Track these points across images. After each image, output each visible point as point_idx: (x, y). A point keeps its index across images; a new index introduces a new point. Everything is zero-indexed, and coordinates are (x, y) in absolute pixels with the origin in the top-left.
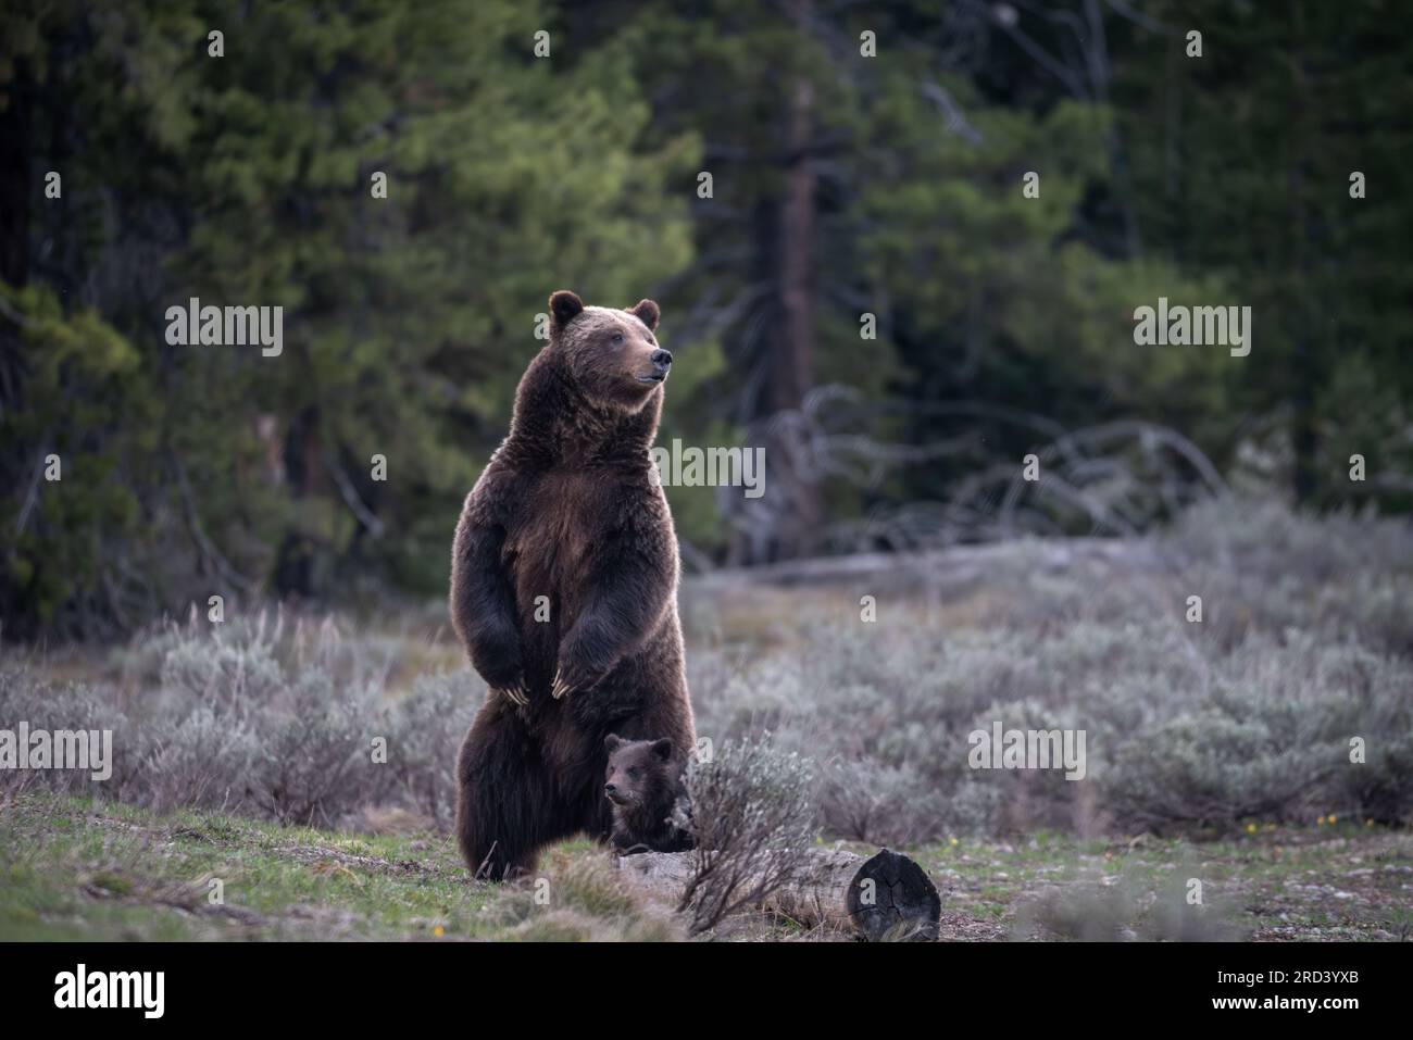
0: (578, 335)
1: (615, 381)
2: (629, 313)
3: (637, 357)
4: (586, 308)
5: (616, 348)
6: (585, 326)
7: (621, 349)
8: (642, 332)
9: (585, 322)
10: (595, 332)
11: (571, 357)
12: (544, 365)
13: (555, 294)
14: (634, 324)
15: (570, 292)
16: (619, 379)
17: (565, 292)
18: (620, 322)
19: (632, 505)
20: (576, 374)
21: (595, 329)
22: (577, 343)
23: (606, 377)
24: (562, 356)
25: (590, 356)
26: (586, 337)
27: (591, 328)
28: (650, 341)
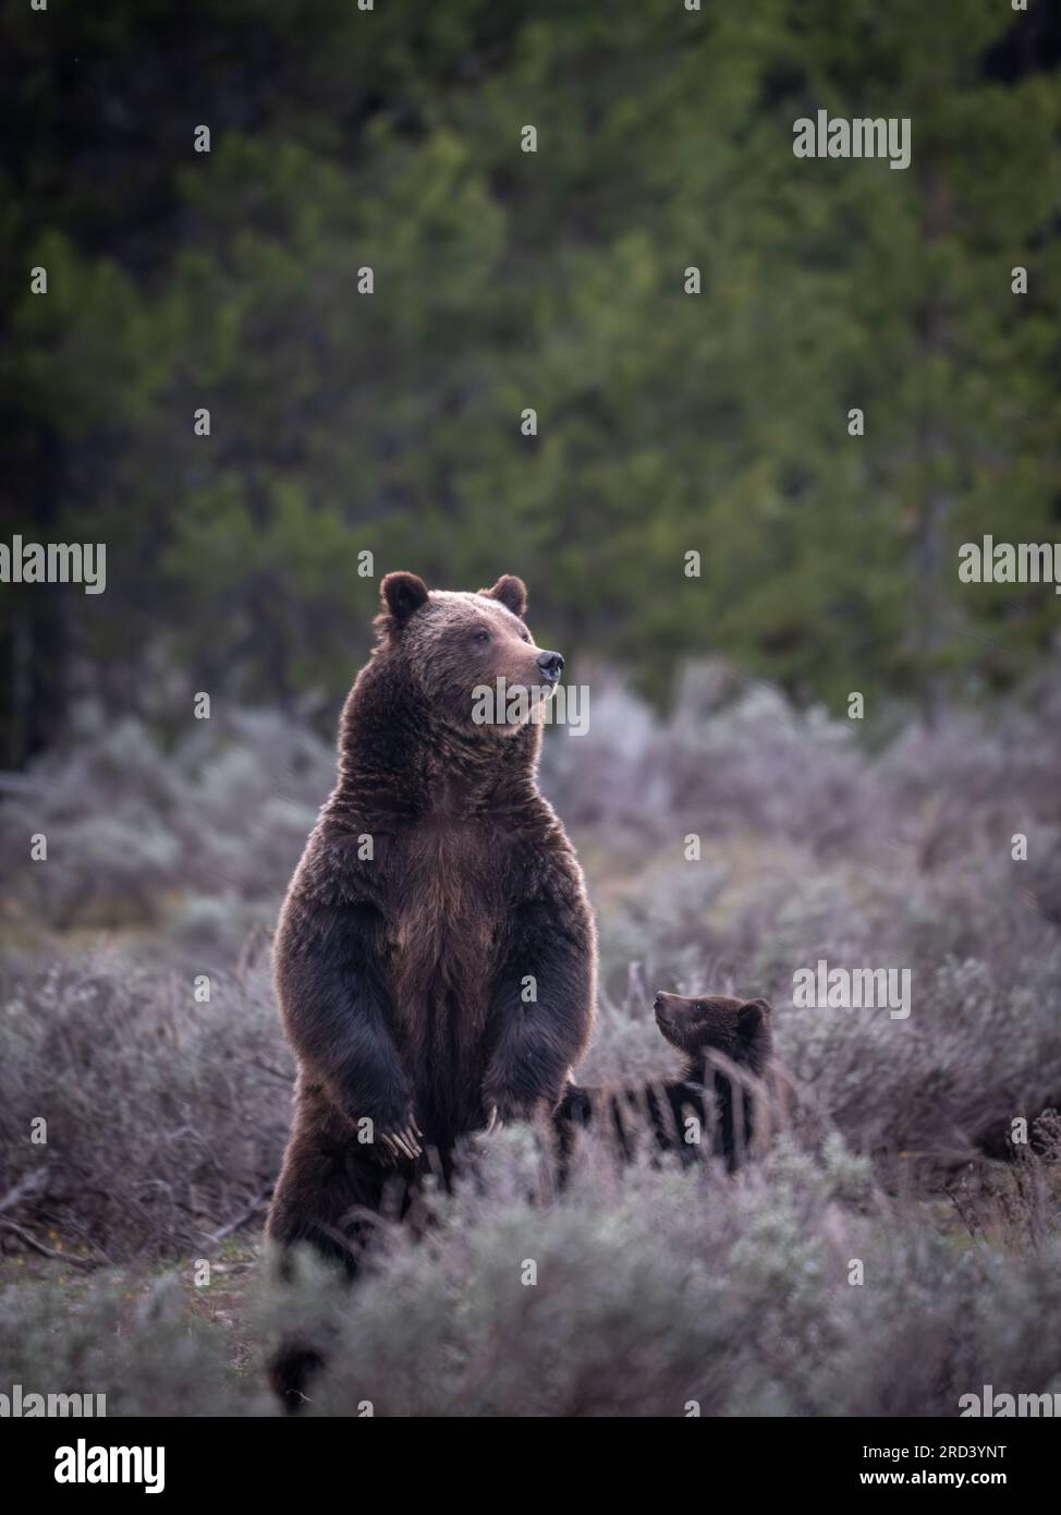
0: (427, 634)
2: (486, 596)
3: (515, 663)
4: (431, 594)
5: (482, 651)
6: (436, 621)
7: (490, 652)
8: (514, 626)
9: (433, 616)
10: (451, 630)
11: (419, 666)
12: (382, 677)
13: (387, 576)
14: (499, 614)
15: (408, 574)
17: (402, 573)
18: (482, 613)
19: (544, 868)
20: (429, 691)
21: (451, 625)
22: (427, 646)
24: (407, 664)
25: (446, 664)
26: (437, 636)
27: (445, 624)
28: (525, 637)
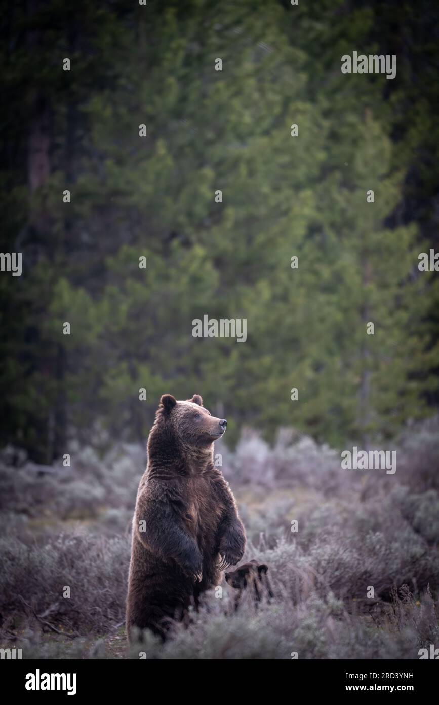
1: (200, 437)
3: (211, 425)
4: (177, 402)
5: (198, 421)
7: (200, 421)
9: (179, 409)
13: (162, 396)
16: (202, 436)
17: (167, 395)
21: (185, 412)
23: (195, 435)
